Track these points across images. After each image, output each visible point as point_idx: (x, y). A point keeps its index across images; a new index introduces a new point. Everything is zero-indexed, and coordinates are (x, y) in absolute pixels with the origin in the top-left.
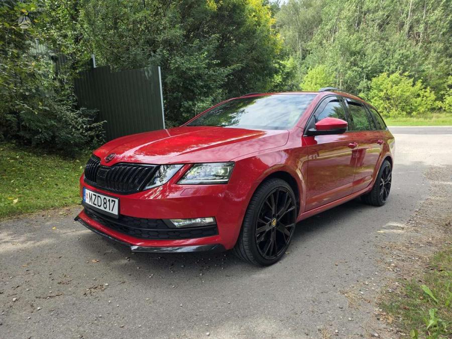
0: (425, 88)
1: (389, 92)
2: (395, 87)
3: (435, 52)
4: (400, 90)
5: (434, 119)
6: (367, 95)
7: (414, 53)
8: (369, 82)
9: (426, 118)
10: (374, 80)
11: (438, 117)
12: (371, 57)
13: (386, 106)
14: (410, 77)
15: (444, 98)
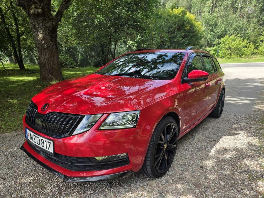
0: (249, 43)
1: (230, 45)
2: (233, 43)
3: (253, 23)
4: (236, 44)
5: (253, 59)
6: (219, 47)
7: (243, 24)
8: (220, 40)
9: (249, 58)
10: (222, 39)
11: (255, 58)
12: (220, 27)
13: (229, 53)
14: (241, 37)
15: (258, 47)
